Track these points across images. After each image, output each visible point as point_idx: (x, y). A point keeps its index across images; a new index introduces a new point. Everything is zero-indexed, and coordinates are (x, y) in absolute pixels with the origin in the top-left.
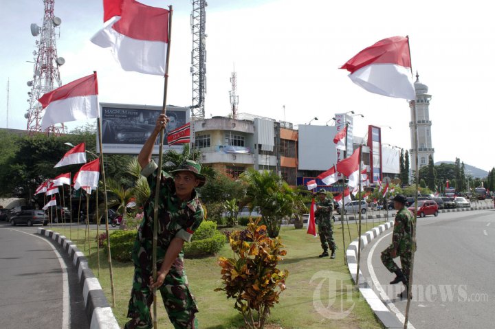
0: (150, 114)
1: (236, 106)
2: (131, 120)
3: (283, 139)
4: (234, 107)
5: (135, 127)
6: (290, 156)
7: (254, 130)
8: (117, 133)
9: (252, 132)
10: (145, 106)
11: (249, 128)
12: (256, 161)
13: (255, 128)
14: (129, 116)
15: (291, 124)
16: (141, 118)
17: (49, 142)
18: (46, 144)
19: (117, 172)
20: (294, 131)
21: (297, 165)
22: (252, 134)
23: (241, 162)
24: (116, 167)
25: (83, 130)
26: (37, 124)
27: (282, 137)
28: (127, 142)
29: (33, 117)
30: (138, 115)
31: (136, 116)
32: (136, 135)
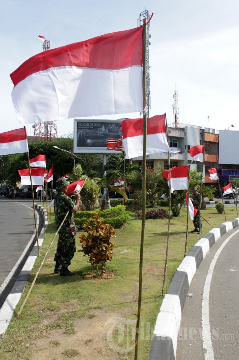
0: (109, 126)
1: (177, 116)
2: (96, 130)
3: (207, 142)
4: (176, 116)
5: (99, 135)
6: (212, 154)
7: (185, 135)
8: (87, 140)
9: (183, 137)
10: (106, 121)
11: (180, 134)
12: (186, 158)
13: (185, 134)
14: (95, 128)
15: (213, 130)
16: (103, 129)
17: (44, 146)
18: (42, 147)
19: (88, 166)
20: (215, 135)
21: (218, 161)
22: (182, 138)
23: (174, 159)
24: (87, 163)
25: (66, 137)
26: (40, 132)
27: (206, 140)
28: (93, 145)
29: (38, 127)
30: (101, 127)
31: (99, 128)
32: (100, 140)
